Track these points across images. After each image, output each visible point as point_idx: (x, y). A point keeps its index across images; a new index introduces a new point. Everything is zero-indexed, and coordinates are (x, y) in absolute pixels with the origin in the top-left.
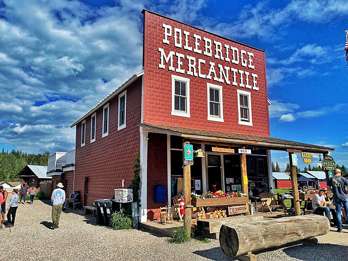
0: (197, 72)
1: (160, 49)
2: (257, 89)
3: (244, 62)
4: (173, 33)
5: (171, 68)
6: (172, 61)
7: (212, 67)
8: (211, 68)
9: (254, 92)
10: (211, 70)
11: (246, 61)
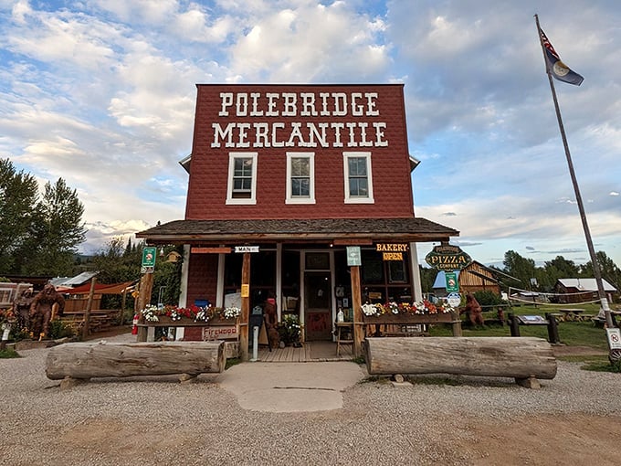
0: (270, 141)
1: (214, 125)
2: (386, 144)
3: (358, 110)
4: (235, 101)
5: (230, 144)
6: (230, 135)
7: (296, 129)
8: (294, 131)
9: (377, 151)
10: (293, 134)
11: (361, 107)
